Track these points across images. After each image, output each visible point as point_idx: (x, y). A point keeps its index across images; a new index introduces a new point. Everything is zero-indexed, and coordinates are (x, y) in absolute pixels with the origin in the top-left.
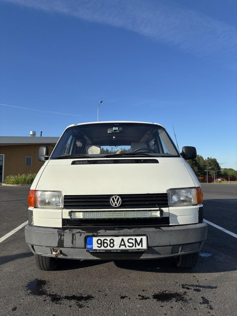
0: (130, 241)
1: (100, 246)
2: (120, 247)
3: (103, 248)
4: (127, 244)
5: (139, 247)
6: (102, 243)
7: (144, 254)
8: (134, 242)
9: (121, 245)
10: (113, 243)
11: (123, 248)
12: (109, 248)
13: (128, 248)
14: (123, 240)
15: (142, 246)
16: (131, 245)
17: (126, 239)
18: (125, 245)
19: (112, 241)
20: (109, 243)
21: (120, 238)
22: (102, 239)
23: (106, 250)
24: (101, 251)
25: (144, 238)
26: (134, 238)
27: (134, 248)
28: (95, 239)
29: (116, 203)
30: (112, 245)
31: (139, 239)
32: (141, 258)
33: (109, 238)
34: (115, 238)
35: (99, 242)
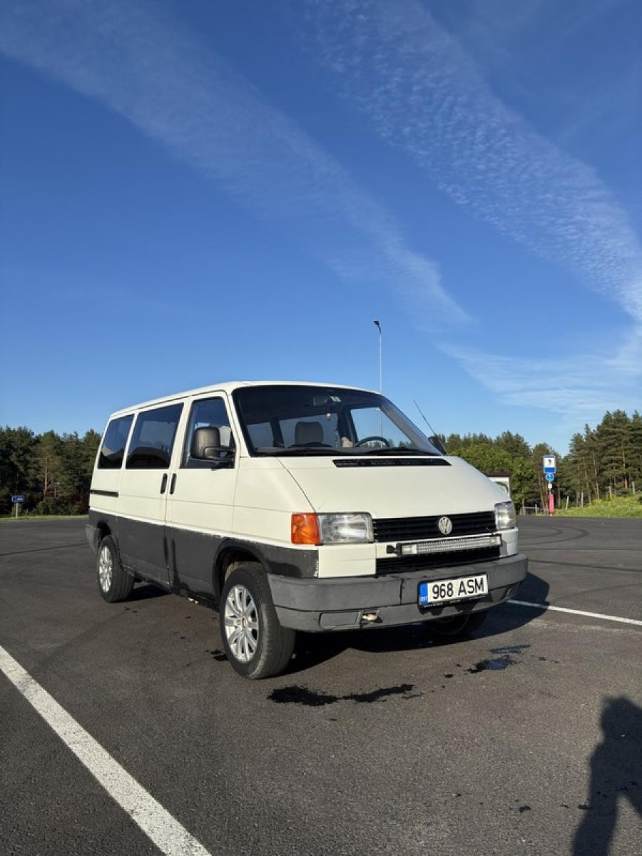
0: (471, 584)
1: (436, 596)
2: (459, 594)
3: (440, 599)
4: (468, 589)
5: (479, 592)
6: (438, 592)
7: (478, 604)
8: (473, 584)
9: (460, 591)
10: (451, 589)
11: (463, 595)
12: (447, 598)
13: (468, 595)
14: (462, 583)
15: (483, 590)
16: (471, 589)
17: (465, 580)
18: (464, 591)
19: (450, 586)
20: (447, 590)
21: (459, 581)
22: (439, 584)
23: (444, 602)
24: (438, 604)
25: (484, 577)
26: (473, 578)
27: (474, 594)
28: (430, 586)
29: (445, 526)
30: (450, 592)
31: (479, 578)
32: (474, 609)
33: (446, 583)
34: (453, 582)
35: (436, 590)
